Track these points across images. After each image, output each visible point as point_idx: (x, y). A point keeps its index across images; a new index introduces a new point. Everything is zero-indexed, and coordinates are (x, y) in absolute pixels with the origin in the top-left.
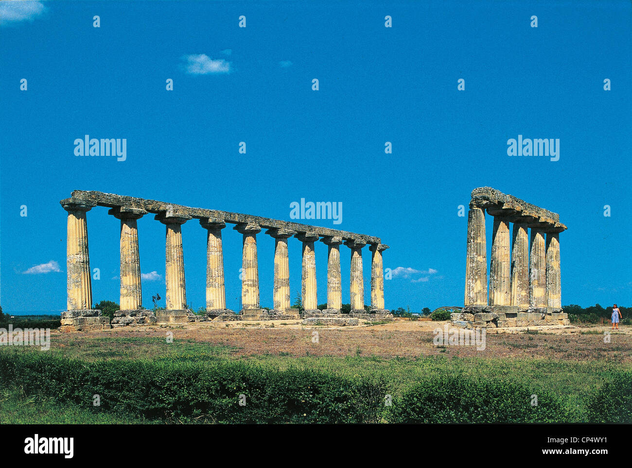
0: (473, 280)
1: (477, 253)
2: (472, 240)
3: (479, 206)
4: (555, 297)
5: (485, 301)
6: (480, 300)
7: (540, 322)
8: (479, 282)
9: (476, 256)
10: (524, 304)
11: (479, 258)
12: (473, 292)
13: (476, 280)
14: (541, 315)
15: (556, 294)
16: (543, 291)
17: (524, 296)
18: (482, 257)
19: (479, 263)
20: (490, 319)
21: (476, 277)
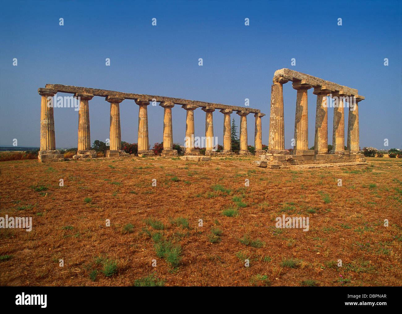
0: (273, 132)
1: (276, 114)
2: (273, 106)
3: (277, 82)
4: (355, 143)
5: (282, 147)
6: (278, 146)
7: (337, 160)
8: (277, 134)
9: (275, 116)
10: (323, 148)
11: (277, 117)
12: (274, 140)
13: (275, 133)
14: (339, 155)
15: (355, 142)
16: (342, 140)
17: (323, 143)
18: (279, 117)
19: (278, 121)
20: (285, 160)
21: (275, 131)
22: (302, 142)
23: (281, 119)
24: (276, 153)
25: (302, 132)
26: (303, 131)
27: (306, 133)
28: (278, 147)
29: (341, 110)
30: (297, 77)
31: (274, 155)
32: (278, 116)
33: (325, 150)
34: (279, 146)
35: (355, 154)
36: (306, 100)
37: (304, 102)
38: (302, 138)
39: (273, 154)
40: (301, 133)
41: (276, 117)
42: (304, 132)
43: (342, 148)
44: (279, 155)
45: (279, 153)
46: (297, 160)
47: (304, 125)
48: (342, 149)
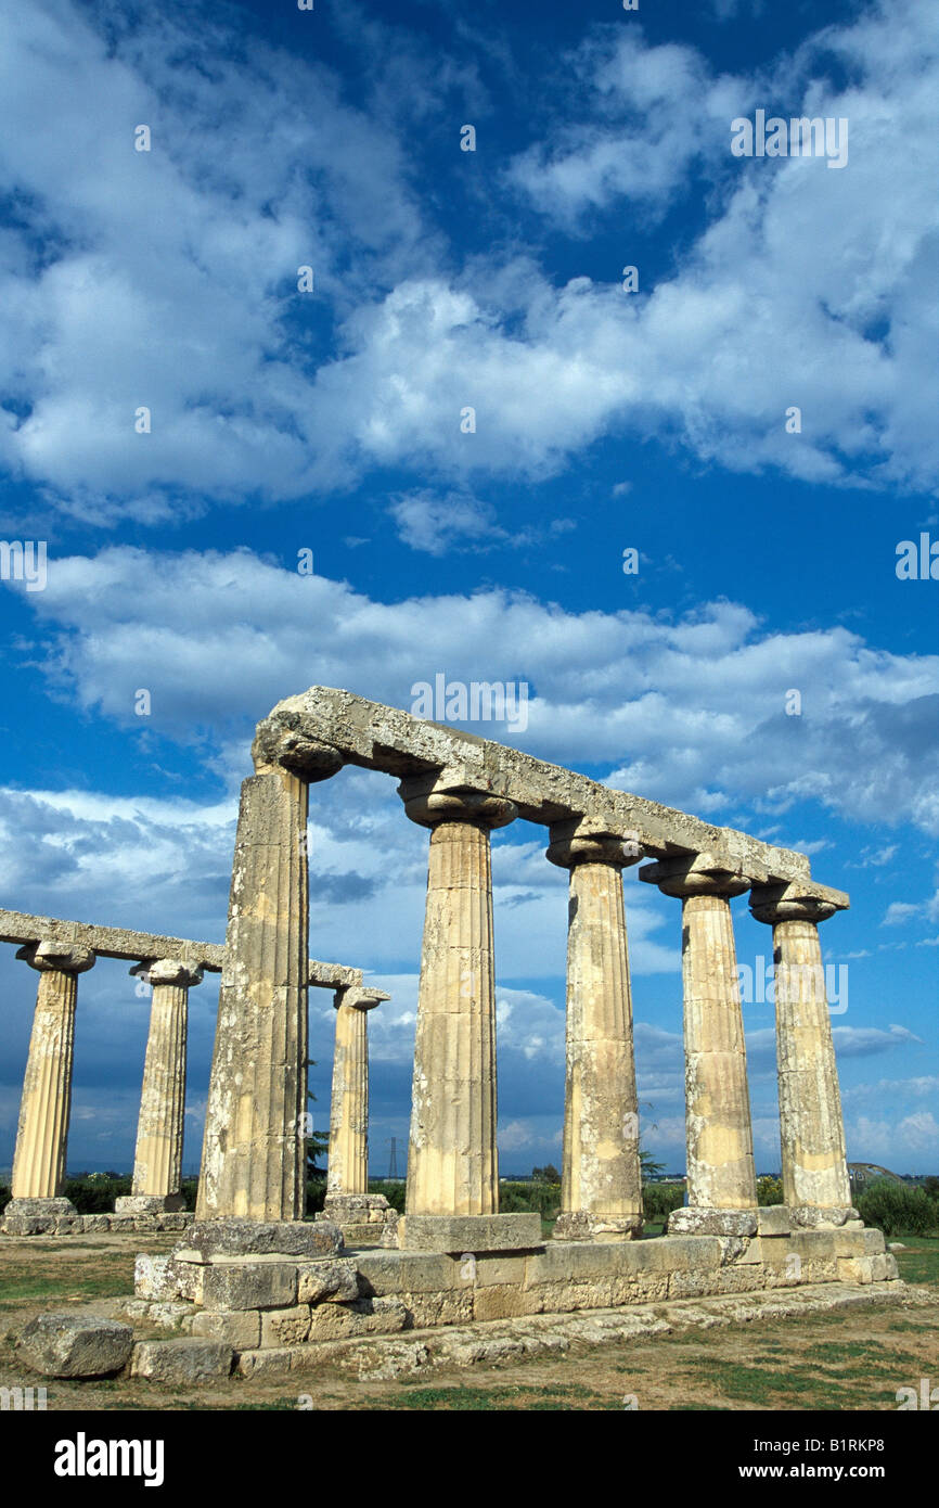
0: (224, 1090)
2: (235, 909)
3: (269, 761)
4: (820, 1160)
5: (277, 1197)
6: (249, 1192)
7: (712, 1276)
8: (247, 1101)
9: (244, 980)
10: (613, 1198)
11: (254, 988)
12: (223, 1149)
13: (239, 1094)
14: (723, 1243)
15: (821, 1149)
16: (734, 1143)
17: (610, 1163)
18: (269, 983)
19: (256, 1010)
20: (290, 1297)
21: (238, 1079)
22: (450, 1160)
23: (283, 997)
24: (228, 1248)
25: (450, 1088)
26: (459, 1083)
27: (478, 1100)
28: (250, 1202)
29: (719, 957)
30: (414, 747)
31: (216, 1259)
32: (261, 979)
33: (626, 1210)
34: (259, 1189)
35: (831, 1226)
36: (476, 885)
37: (462, 900)
38: (450, 1133)
39: (205, 1253)
40: (444, 1100)
41: (247, 989)
42: (466, 1089)
43: (744, 1195)
44: (253, 1259)
45: (245, 1250)
46: (400, 1293)
47: (466, 1045)
48: (738, 1202)
